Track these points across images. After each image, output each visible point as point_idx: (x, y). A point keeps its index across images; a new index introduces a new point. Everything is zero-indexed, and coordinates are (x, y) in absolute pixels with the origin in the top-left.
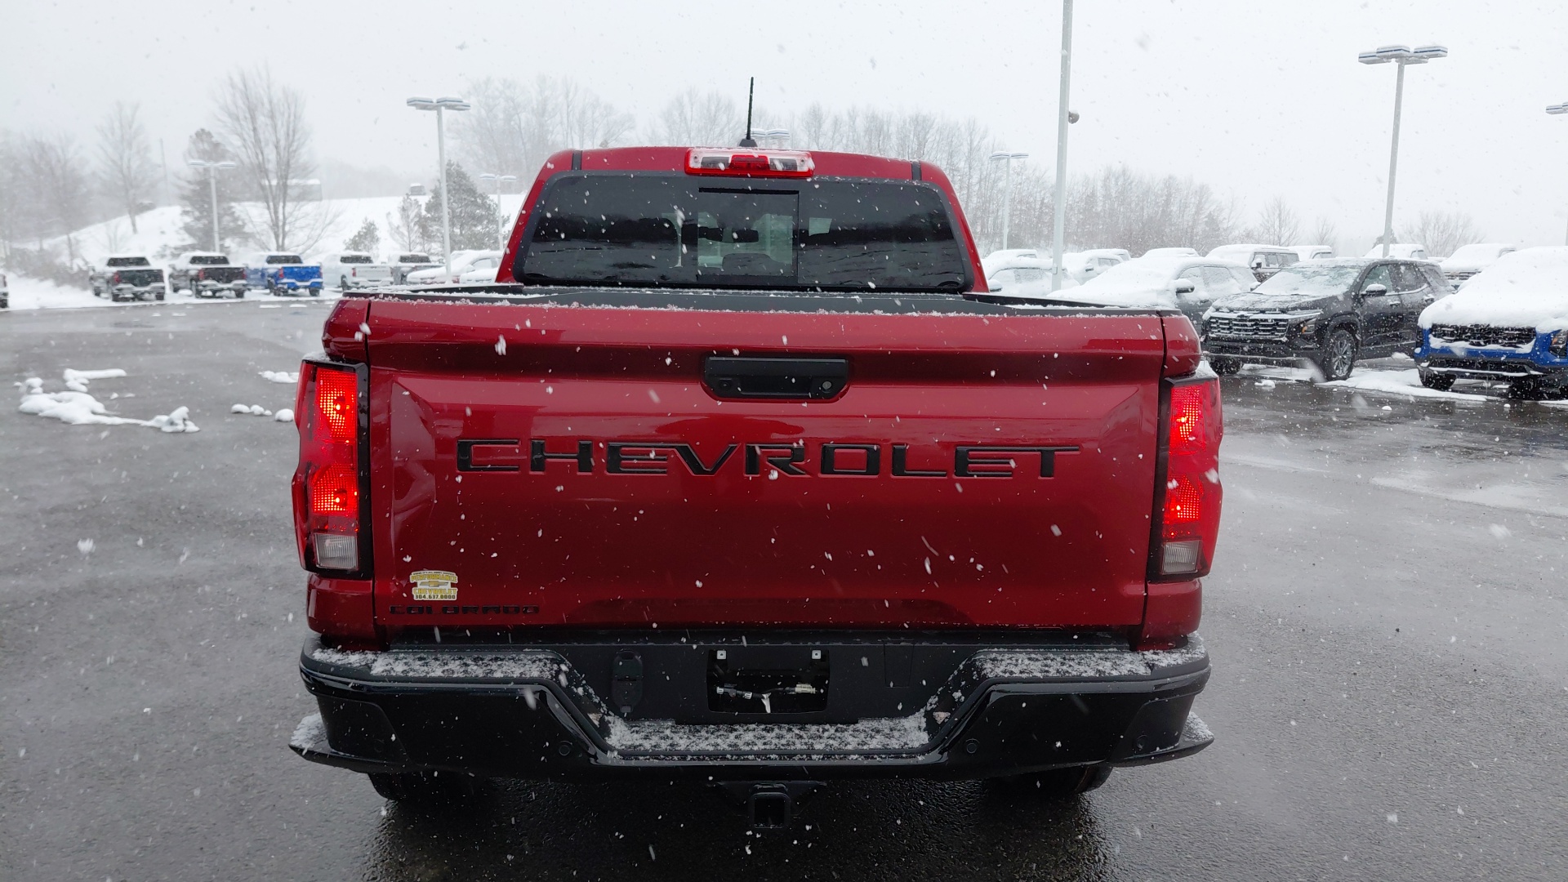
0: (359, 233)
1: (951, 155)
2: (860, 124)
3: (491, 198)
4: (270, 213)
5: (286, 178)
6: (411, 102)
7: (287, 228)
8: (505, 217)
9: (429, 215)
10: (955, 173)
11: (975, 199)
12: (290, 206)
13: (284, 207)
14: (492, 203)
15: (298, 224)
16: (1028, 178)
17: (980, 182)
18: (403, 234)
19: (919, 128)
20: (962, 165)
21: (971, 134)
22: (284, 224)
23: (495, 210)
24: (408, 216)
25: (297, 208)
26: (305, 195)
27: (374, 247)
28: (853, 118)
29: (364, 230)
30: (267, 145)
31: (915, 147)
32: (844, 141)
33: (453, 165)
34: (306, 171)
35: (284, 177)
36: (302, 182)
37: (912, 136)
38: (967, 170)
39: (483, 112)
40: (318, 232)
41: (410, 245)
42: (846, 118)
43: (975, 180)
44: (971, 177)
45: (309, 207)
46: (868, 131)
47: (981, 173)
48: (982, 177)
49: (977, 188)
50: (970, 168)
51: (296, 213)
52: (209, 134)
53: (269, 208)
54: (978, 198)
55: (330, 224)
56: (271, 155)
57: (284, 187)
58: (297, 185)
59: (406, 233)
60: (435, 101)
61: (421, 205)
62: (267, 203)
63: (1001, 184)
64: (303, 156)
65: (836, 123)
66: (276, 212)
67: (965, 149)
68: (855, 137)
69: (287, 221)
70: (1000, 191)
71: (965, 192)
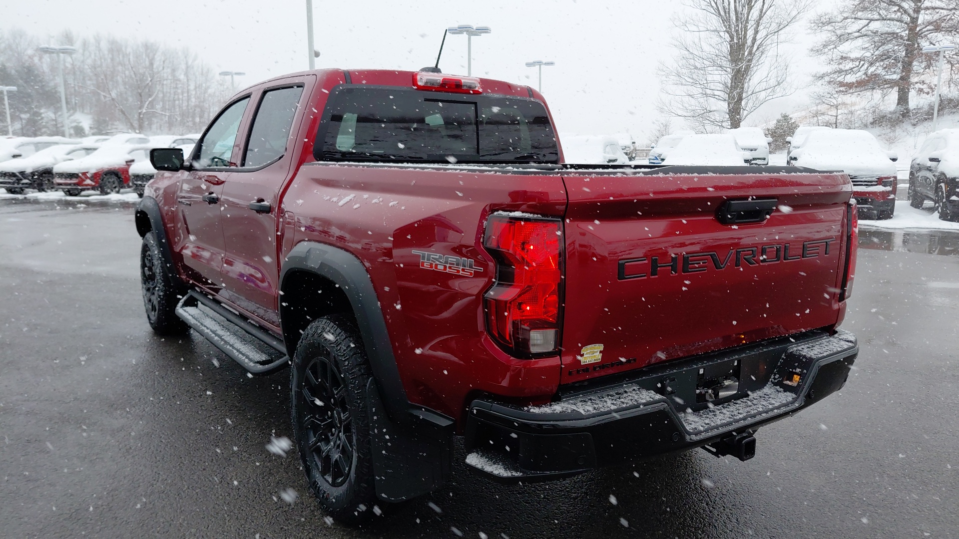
1: (174, 70)
2: (104, 45)
10: (178, 82)
11: (193, 100)
16: (227, 88)
17: (195, 89)
19: (149, 51)
20: (182, 77)
21: (186, 57)
28: (98, 41)
31: (147, 63)
32: (93, 56)
37: (144, 56)
38: (185, 80)
42: (92, 41)
43: (192, 87)
44: (188, 85)
46: (111, 51)
47: (196, 83)
48: (197, 86)
49: (194, 93)
50: (188, 80)
54: (196, 99)
63: (210, 91)
65: (85, 45)
67: (183, 67)
68: (101, 54)
70: (210, 95)
71: (185, 95)
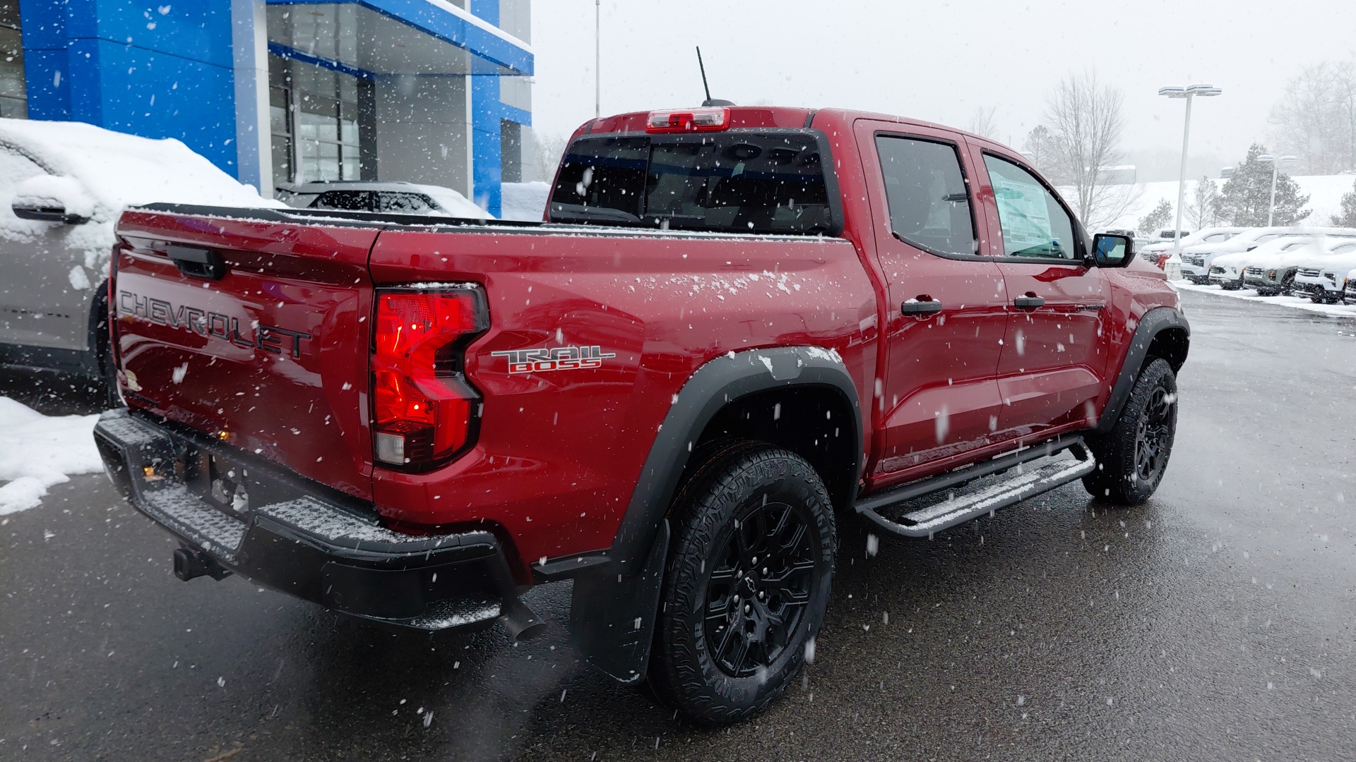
0: (1154, 211)
3: (1292, 179)
4: (1080, 195)
5: (1097, 165)
6: (1163, 92)
7: (1092, 207)
8: (1305, 197)
9: (1225, 196)
12: (1097, 188)
13: (1092, 189)
14: (1292, 184)
15: (1103, 203)
18: (1196, 213)
22: (1090, 204)
23: (1294, 190)
24: (1203, 197)
25: (1104, 189)
26: (1112, 179)
27: (1167, 224)
29: (1159, 209)
30: (1086, 136)
33: (1257, 148)
34: (1116, 158)
35: (1095, 165)
36: (1110, 168)
39: (1312, 96)
40: (1119, 210)
41: (1200, 223)
45: (1114, 189)
51: (1102, 194)
52: (1045, 130)
53: (1079, 190)
55: (1131, 203)
56: (1088, 144)
57: (1095, 172)
58: (1104, 171)
59: (1199, 212)
60: (1185, 89)
61: (1217, 187)
62: (1079, 186)
64: (1115, 147)
66: (1085, 195)
69: (1094, 201)
